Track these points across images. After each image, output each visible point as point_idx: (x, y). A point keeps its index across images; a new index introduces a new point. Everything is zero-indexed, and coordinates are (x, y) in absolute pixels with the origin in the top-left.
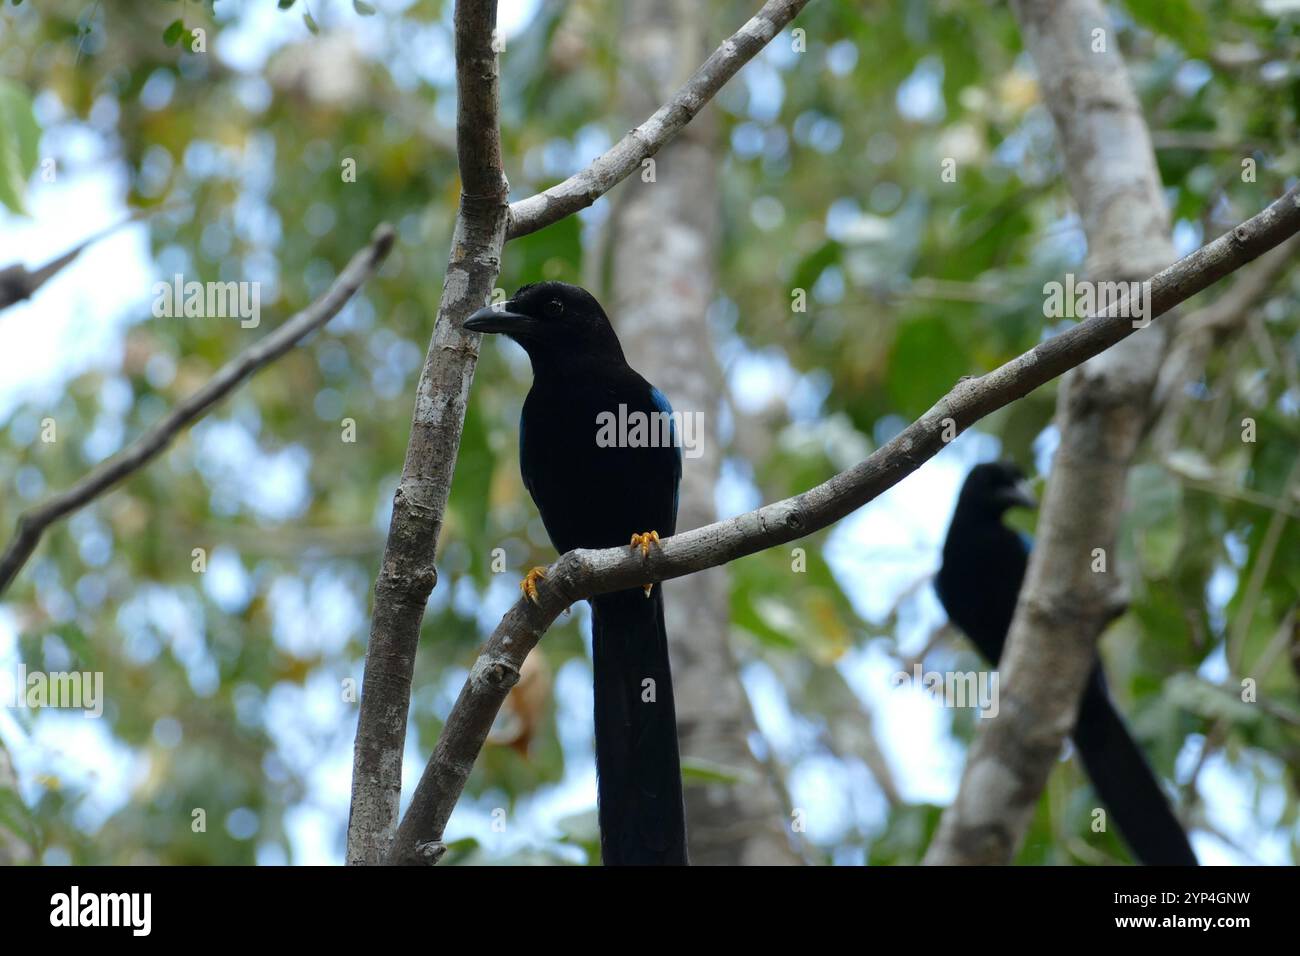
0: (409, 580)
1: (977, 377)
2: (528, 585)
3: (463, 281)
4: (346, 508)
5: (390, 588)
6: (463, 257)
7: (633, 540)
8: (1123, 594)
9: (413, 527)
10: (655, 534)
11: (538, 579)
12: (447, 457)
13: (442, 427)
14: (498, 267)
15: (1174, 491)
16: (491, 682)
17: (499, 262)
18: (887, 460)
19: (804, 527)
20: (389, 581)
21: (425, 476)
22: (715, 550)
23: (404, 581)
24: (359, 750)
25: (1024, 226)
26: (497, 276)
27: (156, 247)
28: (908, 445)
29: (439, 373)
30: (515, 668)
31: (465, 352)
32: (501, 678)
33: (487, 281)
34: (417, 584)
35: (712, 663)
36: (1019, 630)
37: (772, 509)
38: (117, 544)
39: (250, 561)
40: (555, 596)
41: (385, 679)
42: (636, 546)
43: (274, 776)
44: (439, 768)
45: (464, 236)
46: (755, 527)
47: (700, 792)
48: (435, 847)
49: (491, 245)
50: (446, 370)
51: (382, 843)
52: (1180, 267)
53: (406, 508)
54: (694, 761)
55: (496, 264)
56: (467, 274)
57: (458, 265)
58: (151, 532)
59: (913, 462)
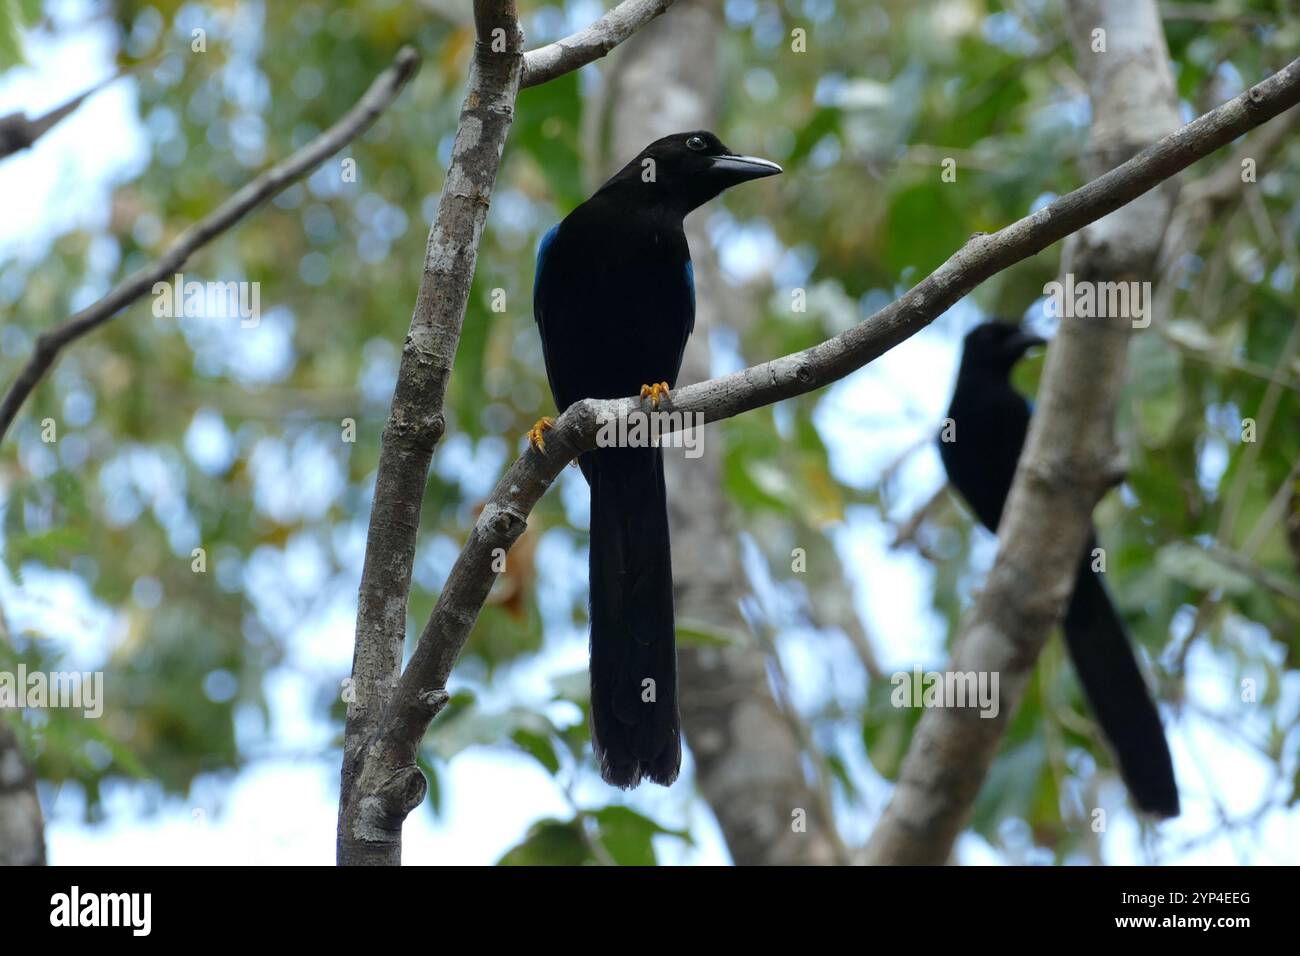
0: (417, 427)
1: (990, 233)
2: (535, 436)
3: (476, 129)
4: (331, 371)
5: (398, 436)
6: (477, 105)
7: (642, 391)
8: (1123, 462)
9: (421, 375)
10: (665, 386)
11: (546, 429)
12: (457, 304)
13: (453, 275)
14: (511, 116)
15: (1172, 360)
16: (497, 530)
17: (513, 111)
18: (898, 316)
19: (814, 381)
20: (397, 428)
21: (435, 323)
22: (725, 402)
23: (412, 428)
24: (363, 597)
25: (1022, 95)
26: (509, 125)
27: (145, 108)
28: (919, 300)
29: (451, 221)
30: (522, 518)
31: (477, 200)
32: (508, 527)
33: (500, 129)
34: (425, 432)
35: (705, 525)
36: (1018, 497)
37: (782, 362)
38: (100, 404)
39: (233, 421)
40: (563, 445)
41: (391, 527)
42: (645, 397)
43: (252, 639)
44: (443, 617)
45: (478, 85)
46: (765, 380)
47: (691, 654)
48: (438, 695)
49: (504, 93)
50: (459, 217)
51: (385, 690)
52: (1194, 126)
53: (416, 356)
54: (689, 621)
55: (509, 112)
56: (480, 122)
57: (472, 113)
58: (135, 390)
59: (924, 317)
